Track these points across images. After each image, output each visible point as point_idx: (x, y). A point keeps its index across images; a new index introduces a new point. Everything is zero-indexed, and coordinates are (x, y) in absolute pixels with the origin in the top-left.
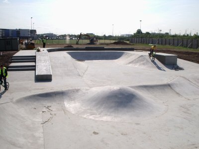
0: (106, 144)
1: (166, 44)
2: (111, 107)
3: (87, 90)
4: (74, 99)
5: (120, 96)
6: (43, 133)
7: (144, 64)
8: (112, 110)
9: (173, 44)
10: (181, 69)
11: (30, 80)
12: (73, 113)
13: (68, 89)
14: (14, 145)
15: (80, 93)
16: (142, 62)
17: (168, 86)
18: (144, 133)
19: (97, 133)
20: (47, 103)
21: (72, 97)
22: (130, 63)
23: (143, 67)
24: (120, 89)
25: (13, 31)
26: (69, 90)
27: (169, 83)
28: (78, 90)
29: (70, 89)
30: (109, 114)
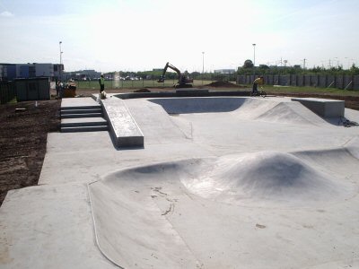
0: (288, 241)
1: (304, 84)
2: (269, 186)
3: (213, 160)
4: (196, 176)
5: (280, 168)
6: (173, 228)
7: (287, 117)
8: (271, 190)
9: (319, 84)
10: (354, 124)
11: (107, 146)
12: (205, 197)
13: (180, 159)
14: (143, 245)
15: (203, 165)
16: (283, 115)
17: (346, 151)
18: (341, 224)
19: (264, 227)
20: (152, 182)
21: (192, 173)
22: (262, 116)
23: (286, 122)
24: (277, 156)
25: (23, 67)
26: (183, 161)
27: (345, 146)
28: (198, 161)
29: (184, 159)
30: (267, 197)
